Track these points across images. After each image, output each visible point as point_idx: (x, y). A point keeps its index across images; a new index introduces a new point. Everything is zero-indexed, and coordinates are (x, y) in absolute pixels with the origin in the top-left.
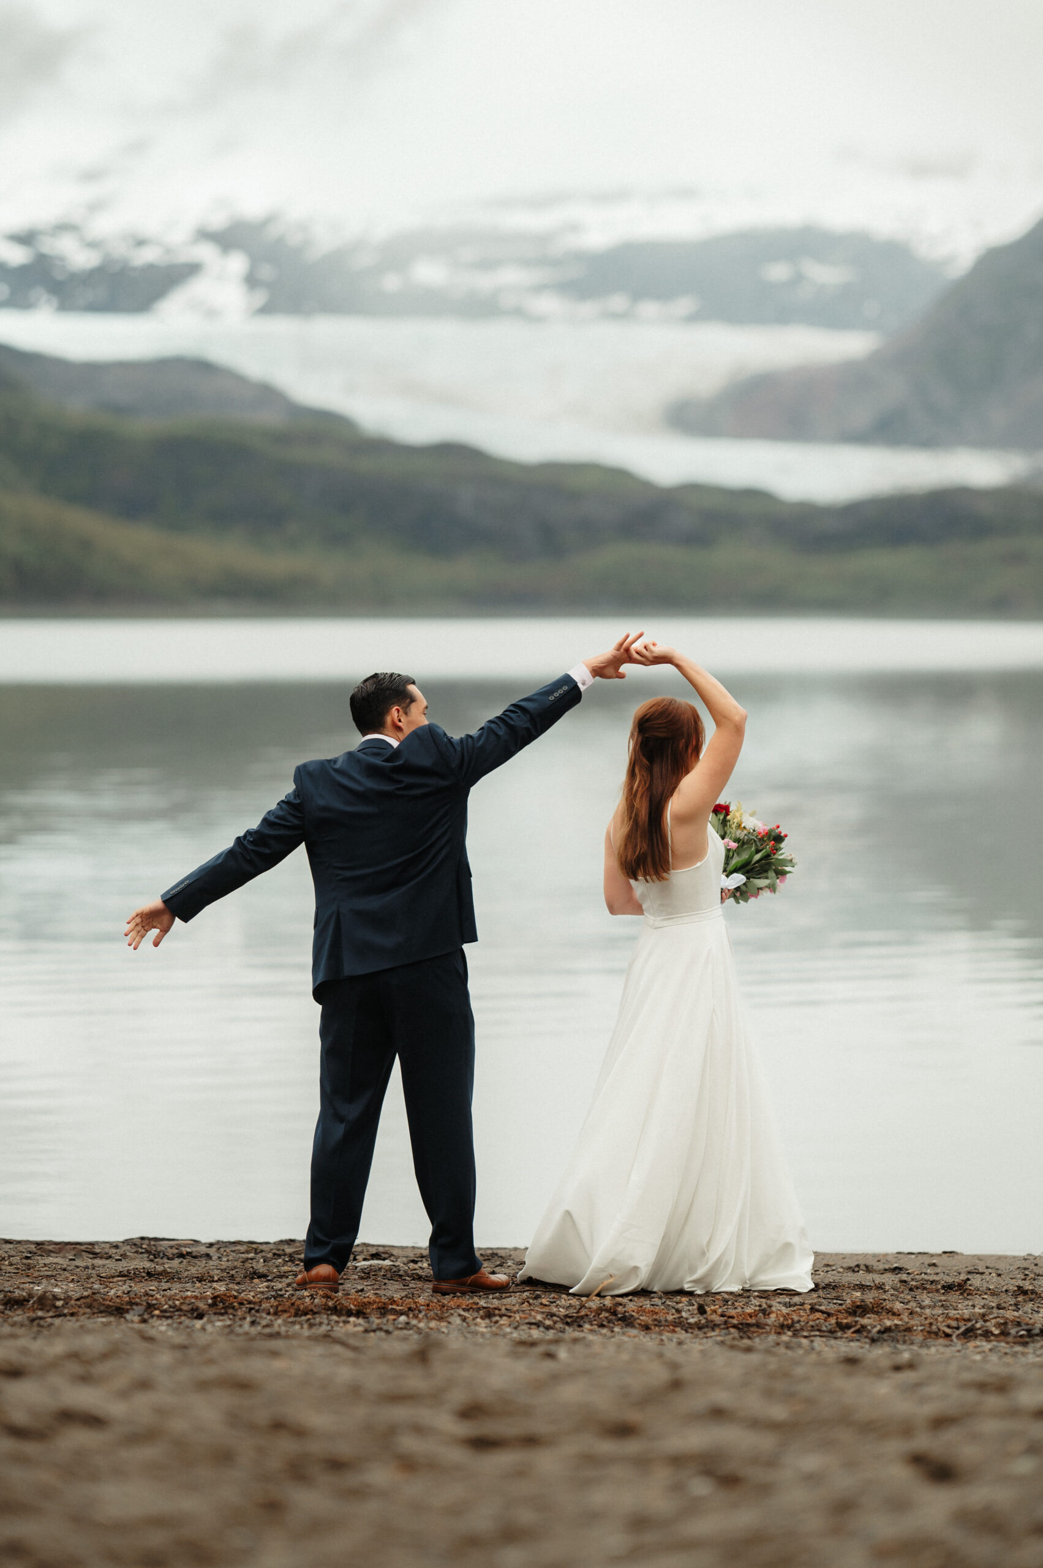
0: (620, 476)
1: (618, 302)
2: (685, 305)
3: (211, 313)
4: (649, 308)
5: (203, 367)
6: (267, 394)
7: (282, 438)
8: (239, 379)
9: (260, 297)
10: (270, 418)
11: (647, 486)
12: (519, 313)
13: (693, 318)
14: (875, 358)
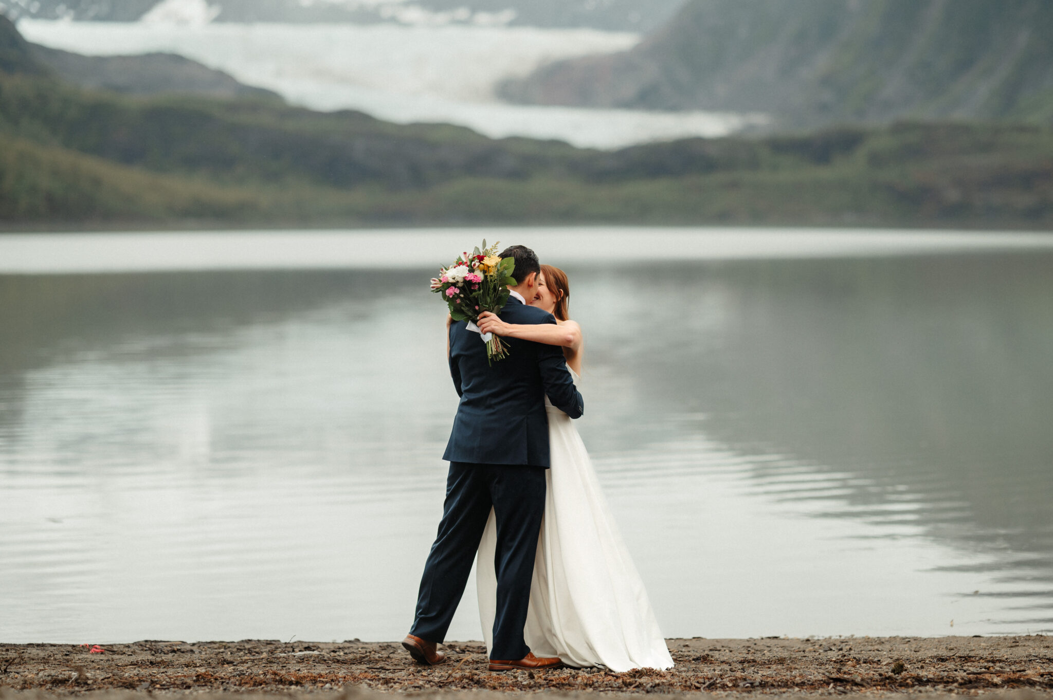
0: (465, 132)
1: (462, 13)
2: (507, 15)
3: (182, 22)
4: (483, 18)
5: (177, 59)
6: (222, 77)
7: (232, 107)
8: (202, 67)
9: (215, 11)
10: (223, 94)
11: (482, 138)
12: (394, 20)
13: (512, 24)
14: (637, 51)
